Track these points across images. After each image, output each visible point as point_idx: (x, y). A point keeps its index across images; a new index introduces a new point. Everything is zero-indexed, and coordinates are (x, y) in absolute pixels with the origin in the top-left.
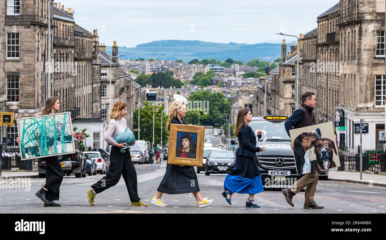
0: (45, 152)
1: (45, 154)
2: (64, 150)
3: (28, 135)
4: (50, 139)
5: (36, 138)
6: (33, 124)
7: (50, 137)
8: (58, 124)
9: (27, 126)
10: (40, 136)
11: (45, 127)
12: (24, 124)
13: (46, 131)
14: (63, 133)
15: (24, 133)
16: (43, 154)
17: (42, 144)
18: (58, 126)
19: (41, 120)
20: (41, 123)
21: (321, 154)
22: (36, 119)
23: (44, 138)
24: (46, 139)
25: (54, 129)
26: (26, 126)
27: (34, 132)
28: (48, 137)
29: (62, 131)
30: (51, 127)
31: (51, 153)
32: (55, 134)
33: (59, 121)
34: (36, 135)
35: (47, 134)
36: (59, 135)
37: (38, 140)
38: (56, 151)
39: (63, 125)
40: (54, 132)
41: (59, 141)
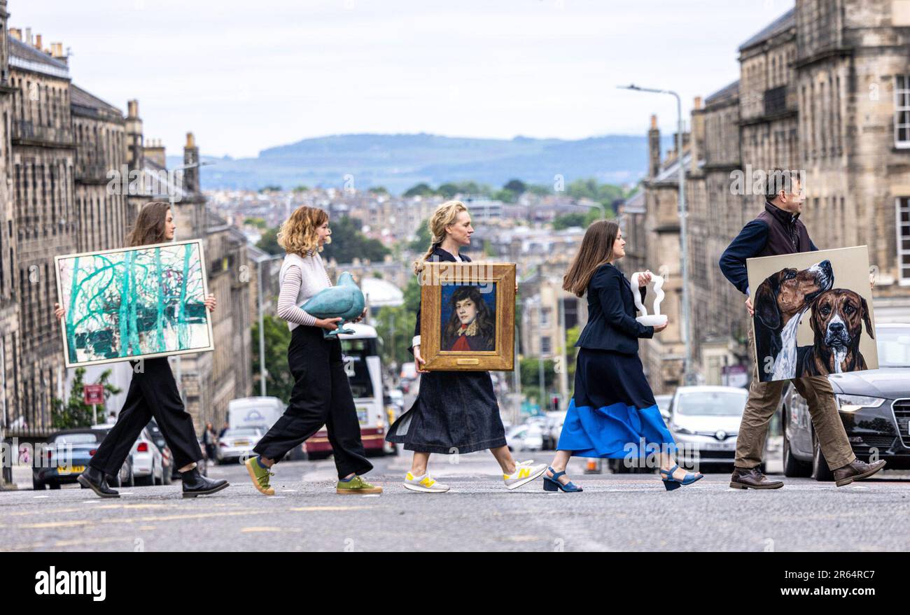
0: (130, 346)
1: (132, 352)
2: (183, 343)
3: (87, 301)
4: (147, 312)
5: (108, 309)
6: (100, 270)
7: (147, 306)
8: (168, 271)
9: (85, 276)
10: (119, 304)
11: (134, 281)
12: (76, 269)
13: (134, 289)
14: (181, 296)
15: (74, 294)
16: (126, 351)
17: (123, 325)
18: (170, 276)
19: (123, 260)
20: (121, 268)
21: (829, 331)
22: (109, 257)
23: (129, 308)
25: (157, 285)
26: (81, 276)
27: (101, 291)
28: (139, 307)
29: (179, 290)
30: (149, 281)
31: (148, 351)
32: (161, 299)
33: (170, 263)
34: (109, 300)
35: (139, 297)
36: (171, 301)
37: (112, 315)
38: (161, 344)
39: (182, 276)
40: (156, 293)
41: (170, 319)
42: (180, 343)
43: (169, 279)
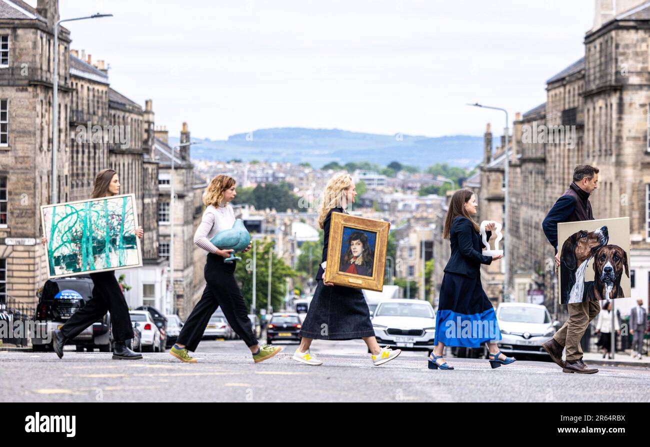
0: (88, 264)
1: (89, 268)
2: (122, 262)
3: (61, 235)
4: (99, 242)
5: (74, 240)
6: (70, 215)
7: (99, 238)
8: (113, 215)
9: (60, 219)
10: (81, 237)
11: (90, 221)
12: (54, 214)
13: (91, 227)
14: (121, 231)
15: (53, 231)
16: (86, 268)
17: (84, 251)
18: (113, 218)
19: (83, 207)
20: (82, 214)
21: (603, 272)
22: (74, 207)
23: (88, 239)
24: (91, 241)
25: (105, 224)
26: (57, 219)
27: (70, 228)
28: (94, 239)
29: (119, 227)
30: (100, 221)
31: (100, 267)
32: (108, 233)
33: (114, 210)
34: (75, 234)
35: (94, 232)
36: (114, 234)
37: (77, 244)
38: (108, 263)
39: (121, 218)
40: (105, 229)
41: (113, 246)
42: (120, 262)
43: (113, 220)
